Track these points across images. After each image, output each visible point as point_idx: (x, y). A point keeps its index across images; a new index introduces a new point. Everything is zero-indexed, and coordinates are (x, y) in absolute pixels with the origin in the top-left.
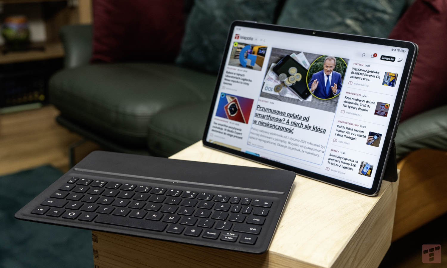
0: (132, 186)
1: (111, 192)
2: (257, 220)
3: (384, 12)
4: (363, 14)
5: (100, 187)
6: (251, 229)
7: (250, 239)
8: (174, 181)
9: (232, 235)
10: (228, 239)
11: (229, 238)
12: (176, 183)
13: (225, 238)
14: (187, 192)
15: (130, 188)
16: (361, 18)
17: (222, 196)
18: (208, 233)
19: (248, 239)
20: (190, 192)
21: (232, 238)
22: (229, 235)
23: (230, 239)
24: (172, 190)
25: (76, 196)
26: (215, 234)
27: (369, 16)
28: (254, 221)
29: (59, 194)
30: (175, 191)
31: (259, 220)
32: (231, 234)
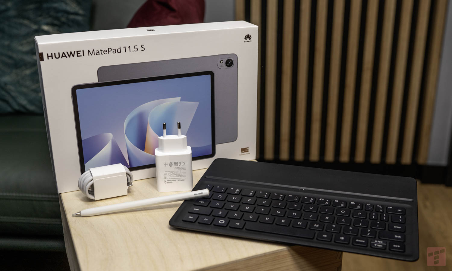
0: (266, 194)
1: (249, 200)
2: (398, 227)
3: (76, 14)
4: (57, 18)
5: (236, 194)
6: (396, 236)
7: (399, 246)
8: (304, 188)
9: (380, 243)
10: (378, 247)
11: (378, 245)
12: (306, 190)
13: (375, 246)
14: (320, 199)
15: (266, 196)
16: (56, 22)
17: (355, 203)
18: (357, 240)
19: (397, 246)
20: (323, 199)
21: (381, 246)
22: (377, 242)
23: (380, 247)
24: (306, 198)
25: (218, 204)
26: (364, 241)
27: (63, 19)
28: (395, 228)
29: (201, 202)
30: (309, 198)
31: (400, 228)
32: (378, 241)
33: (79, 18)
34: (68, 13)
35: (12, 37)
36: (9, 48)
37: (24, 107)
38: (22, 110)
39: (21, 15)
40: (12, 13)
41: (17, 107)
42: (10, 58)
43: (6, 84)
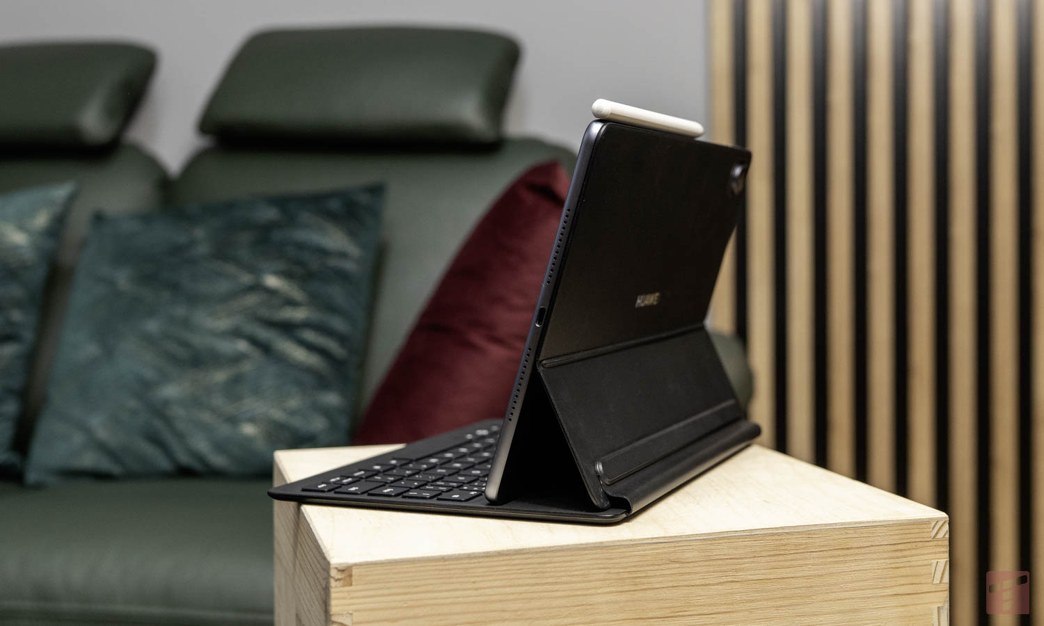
3: (343, 255)
4: (299, 262)
27: (314, 265)
33: (349, 266)
34: (323, 252)
35: (194, 300)
36: (186, 323)
37: (201, 458)
38: (197, 465)
39: (222, 252)
40: (202, 249)
41: (184, 459)
42: (185, 344)
43: (167, 403)
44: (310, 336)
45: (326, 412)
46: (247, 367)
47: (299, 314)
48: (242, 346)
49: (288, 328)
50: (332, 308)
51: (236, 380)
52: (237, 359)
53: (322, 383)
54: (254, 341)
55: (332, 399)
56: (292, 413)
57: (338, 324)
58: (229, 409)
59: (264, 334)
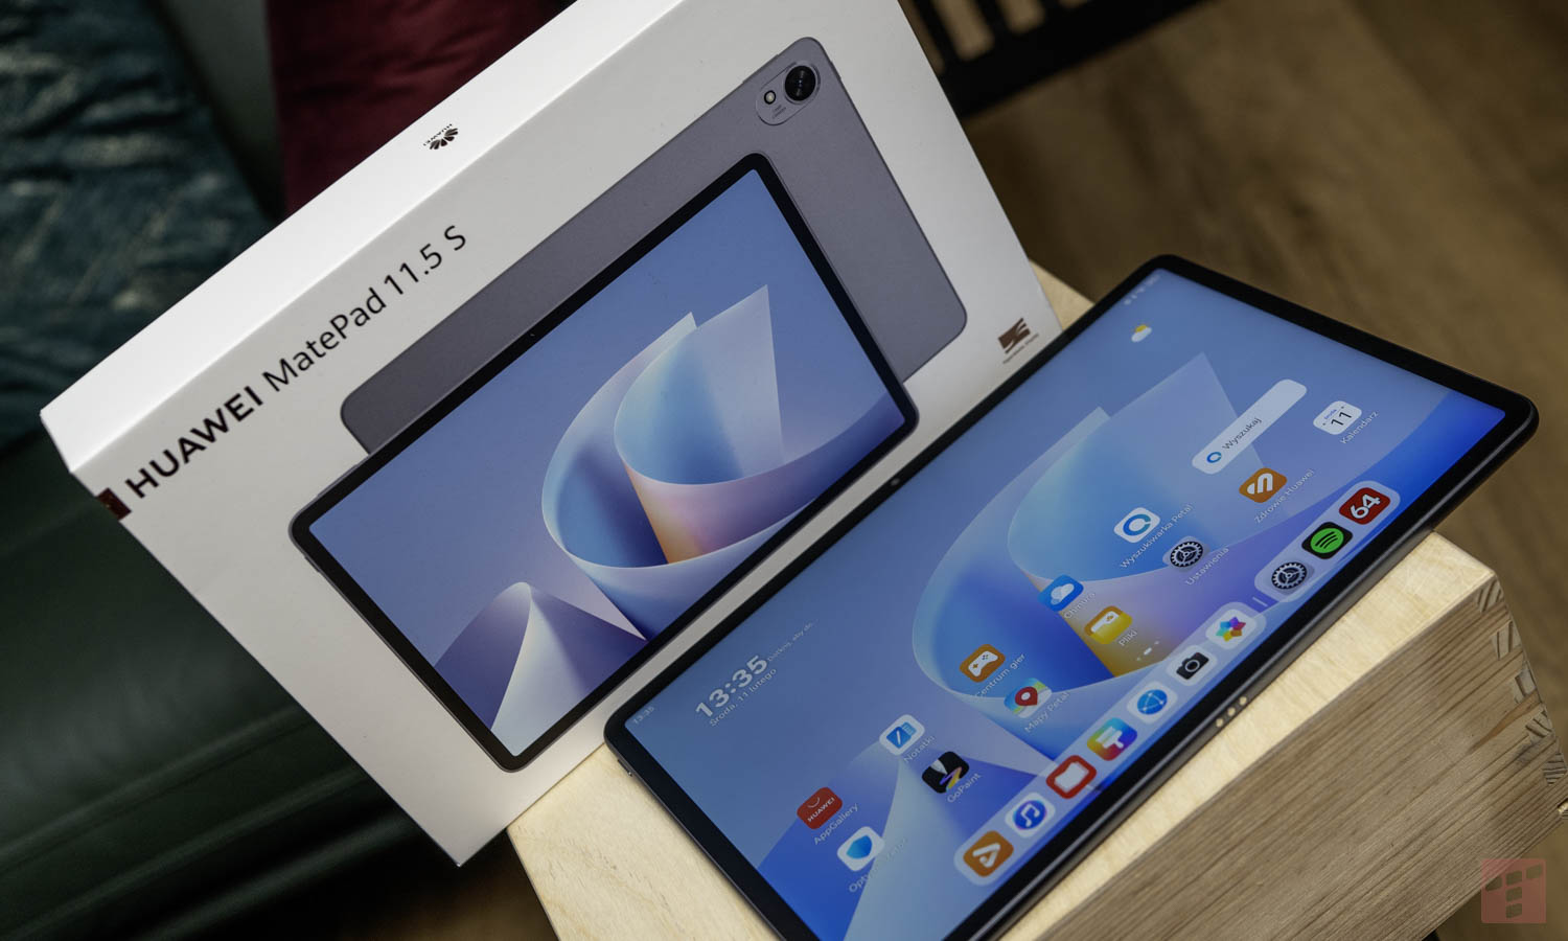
44: (101, 112)
45: (212, 208)
46: (53, 215)
47: (65, 91)
48: (23, 189)
49: (65, 121)
50: (105, 49)
51: (55, 243)
52: (32, 212)
53: (178, 170)
54: (36, 173)
55: (207, 184)
56: (167, 240)
57: (133, 65)
58: (81, 289)
59: (40, 154)
